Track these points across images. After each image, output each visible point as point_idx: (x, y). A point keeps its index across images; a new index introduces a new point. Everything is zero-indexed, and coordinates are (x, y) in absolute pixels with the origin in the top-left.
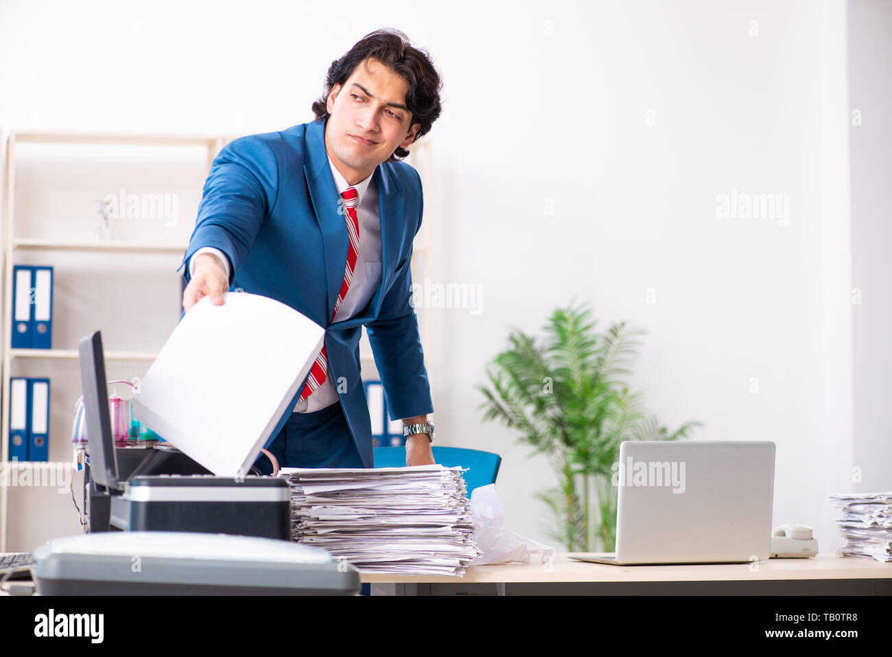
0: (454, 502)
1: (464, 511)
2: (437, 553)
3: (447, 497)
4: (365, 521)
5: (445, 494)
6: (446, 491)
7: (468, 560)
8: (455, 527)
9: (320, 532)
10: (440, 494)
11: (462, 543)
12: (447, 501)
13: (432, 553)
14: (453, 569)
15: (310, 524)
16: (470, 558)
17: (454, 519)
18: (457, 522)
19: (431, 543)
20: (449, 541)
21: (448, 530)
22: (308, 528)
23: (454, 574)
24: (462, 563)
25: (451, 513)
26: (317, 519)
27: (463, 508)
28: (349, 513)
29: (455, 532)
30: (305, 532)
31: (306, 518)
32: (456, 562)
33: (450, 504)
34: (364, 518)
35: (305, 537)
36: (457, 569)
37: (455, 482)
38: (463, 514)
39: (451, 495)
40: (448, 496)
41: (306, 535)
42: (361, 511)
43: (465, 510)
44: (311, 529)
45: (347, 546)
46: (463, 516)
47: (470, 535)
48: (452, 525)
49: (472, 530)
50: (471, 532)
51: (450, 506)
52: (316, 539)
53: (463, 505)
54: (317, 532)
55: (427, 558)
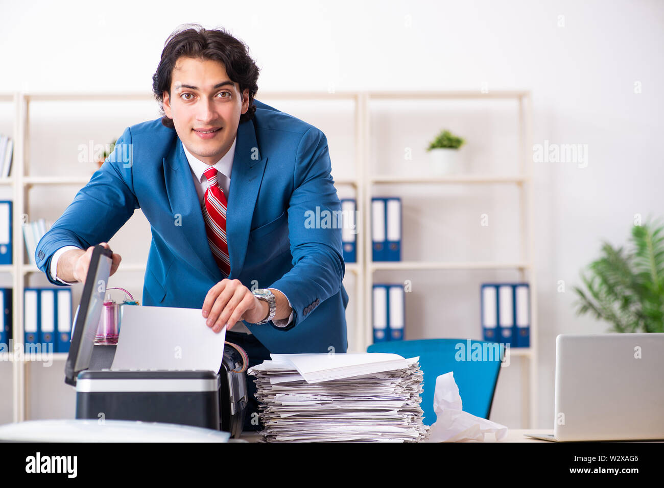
0: (400, 391)
1: (409, 397)
2: (384, 433)
3: (393, 385)
4: (323, 406)
5: (392, 383)
6: (393, 381)
7: (411, 439)
8: (399, 411)
9: (283, 416)
11: (407, 425)
12: (393, 390)
13: (380, 434)
15: (274, 409)
16: (414, 438)
17: (400, 404)
18: (403, 407)
19: (380, 425)
20: (395, 423)
21: (394, 414)
22: (273, 413)
24: (406, 442)
25: (398, 399)
26: (281, 405)
27: (408, 395)
28: (308, 399)
29: (401, 416)
30: (271, 416)
31: (271, 404)
33: (396, 391)
34: (322, 404)
35: (270, 421)
37: (402, 372)
38: (408, 399)
39: (397, 384)
40: (395, 385)
41: (272, 418)
42: (319, 398)
43: (411, 397)
44: (275, 413)
45: (307, 428)
46: (408, 402)
47: (416, 418)
48: (398, 410)
49: (417, 414)
50: (416, 416)
51: (396, 393)
52: (280, 422)
53: (409, 392)
54: (280, 416)
55: (375, 438)
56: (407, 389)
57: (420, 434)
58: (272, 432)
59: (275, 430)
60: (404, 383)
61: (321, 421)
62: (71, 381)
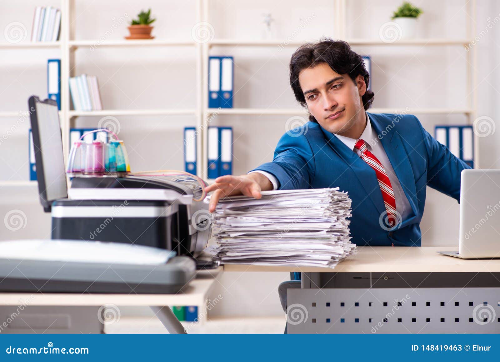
0: (328, 213)
1: (336, 220)
2: (315, 251)
3: (323, 209)
4: (266, 227)
5: (321, 207)
6: (322, 205)
7: (337, 256)
9: (232, 235)
10: (318, 207)
11: (334, 243)
12: (322, 213)
13: (312, 251)
14: (326, 263)
15: (226, 229)
16: (339, 255)
17: (328, 225)
18: (331, 228)
19: (312, 243)
20: (325, 242)
21: (324, 234)
22: (224, 233)
23: (327, 266)
24: (333, 258)
25: (327, 221)
26: (231, 226)
27: (335, 218)
28: (253, 221)
29: (329, 235)
31: (223, 225)
32: (328, 257)
34: (264, 225)
35: (223, 239)
36: (330, 263)
37: (330, 198)
38: (336, 222)
39: (326, 208)
41: (223, 237)
42: (262, 220)
43: (338, 219)
44: (226, 233)
45: (252, 245)
46: (335, 224)
47: (342, 237)
48: (327, 230)
49: (342, 234)
50: (342, 235)
51: (325, 216)
52: (230, 241)
53: (336, 215)
54: (229, 236)
55: (308, 254)
56: (335, 213)
57: (345, 251)
58: (223, 249)
59: (226, 247)
60: (332, 207)
61: (264, 240)
62: (48, 209)
